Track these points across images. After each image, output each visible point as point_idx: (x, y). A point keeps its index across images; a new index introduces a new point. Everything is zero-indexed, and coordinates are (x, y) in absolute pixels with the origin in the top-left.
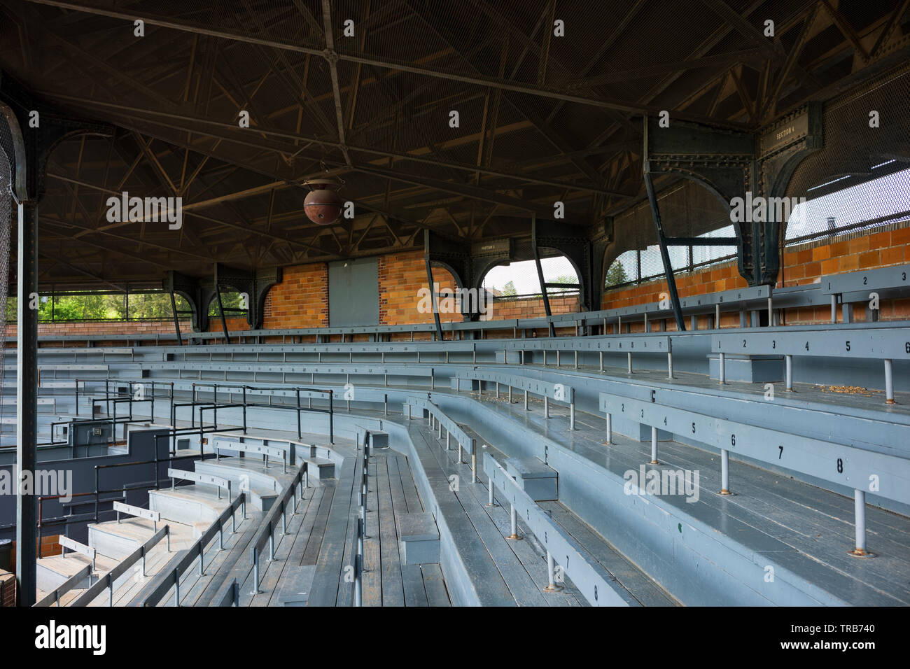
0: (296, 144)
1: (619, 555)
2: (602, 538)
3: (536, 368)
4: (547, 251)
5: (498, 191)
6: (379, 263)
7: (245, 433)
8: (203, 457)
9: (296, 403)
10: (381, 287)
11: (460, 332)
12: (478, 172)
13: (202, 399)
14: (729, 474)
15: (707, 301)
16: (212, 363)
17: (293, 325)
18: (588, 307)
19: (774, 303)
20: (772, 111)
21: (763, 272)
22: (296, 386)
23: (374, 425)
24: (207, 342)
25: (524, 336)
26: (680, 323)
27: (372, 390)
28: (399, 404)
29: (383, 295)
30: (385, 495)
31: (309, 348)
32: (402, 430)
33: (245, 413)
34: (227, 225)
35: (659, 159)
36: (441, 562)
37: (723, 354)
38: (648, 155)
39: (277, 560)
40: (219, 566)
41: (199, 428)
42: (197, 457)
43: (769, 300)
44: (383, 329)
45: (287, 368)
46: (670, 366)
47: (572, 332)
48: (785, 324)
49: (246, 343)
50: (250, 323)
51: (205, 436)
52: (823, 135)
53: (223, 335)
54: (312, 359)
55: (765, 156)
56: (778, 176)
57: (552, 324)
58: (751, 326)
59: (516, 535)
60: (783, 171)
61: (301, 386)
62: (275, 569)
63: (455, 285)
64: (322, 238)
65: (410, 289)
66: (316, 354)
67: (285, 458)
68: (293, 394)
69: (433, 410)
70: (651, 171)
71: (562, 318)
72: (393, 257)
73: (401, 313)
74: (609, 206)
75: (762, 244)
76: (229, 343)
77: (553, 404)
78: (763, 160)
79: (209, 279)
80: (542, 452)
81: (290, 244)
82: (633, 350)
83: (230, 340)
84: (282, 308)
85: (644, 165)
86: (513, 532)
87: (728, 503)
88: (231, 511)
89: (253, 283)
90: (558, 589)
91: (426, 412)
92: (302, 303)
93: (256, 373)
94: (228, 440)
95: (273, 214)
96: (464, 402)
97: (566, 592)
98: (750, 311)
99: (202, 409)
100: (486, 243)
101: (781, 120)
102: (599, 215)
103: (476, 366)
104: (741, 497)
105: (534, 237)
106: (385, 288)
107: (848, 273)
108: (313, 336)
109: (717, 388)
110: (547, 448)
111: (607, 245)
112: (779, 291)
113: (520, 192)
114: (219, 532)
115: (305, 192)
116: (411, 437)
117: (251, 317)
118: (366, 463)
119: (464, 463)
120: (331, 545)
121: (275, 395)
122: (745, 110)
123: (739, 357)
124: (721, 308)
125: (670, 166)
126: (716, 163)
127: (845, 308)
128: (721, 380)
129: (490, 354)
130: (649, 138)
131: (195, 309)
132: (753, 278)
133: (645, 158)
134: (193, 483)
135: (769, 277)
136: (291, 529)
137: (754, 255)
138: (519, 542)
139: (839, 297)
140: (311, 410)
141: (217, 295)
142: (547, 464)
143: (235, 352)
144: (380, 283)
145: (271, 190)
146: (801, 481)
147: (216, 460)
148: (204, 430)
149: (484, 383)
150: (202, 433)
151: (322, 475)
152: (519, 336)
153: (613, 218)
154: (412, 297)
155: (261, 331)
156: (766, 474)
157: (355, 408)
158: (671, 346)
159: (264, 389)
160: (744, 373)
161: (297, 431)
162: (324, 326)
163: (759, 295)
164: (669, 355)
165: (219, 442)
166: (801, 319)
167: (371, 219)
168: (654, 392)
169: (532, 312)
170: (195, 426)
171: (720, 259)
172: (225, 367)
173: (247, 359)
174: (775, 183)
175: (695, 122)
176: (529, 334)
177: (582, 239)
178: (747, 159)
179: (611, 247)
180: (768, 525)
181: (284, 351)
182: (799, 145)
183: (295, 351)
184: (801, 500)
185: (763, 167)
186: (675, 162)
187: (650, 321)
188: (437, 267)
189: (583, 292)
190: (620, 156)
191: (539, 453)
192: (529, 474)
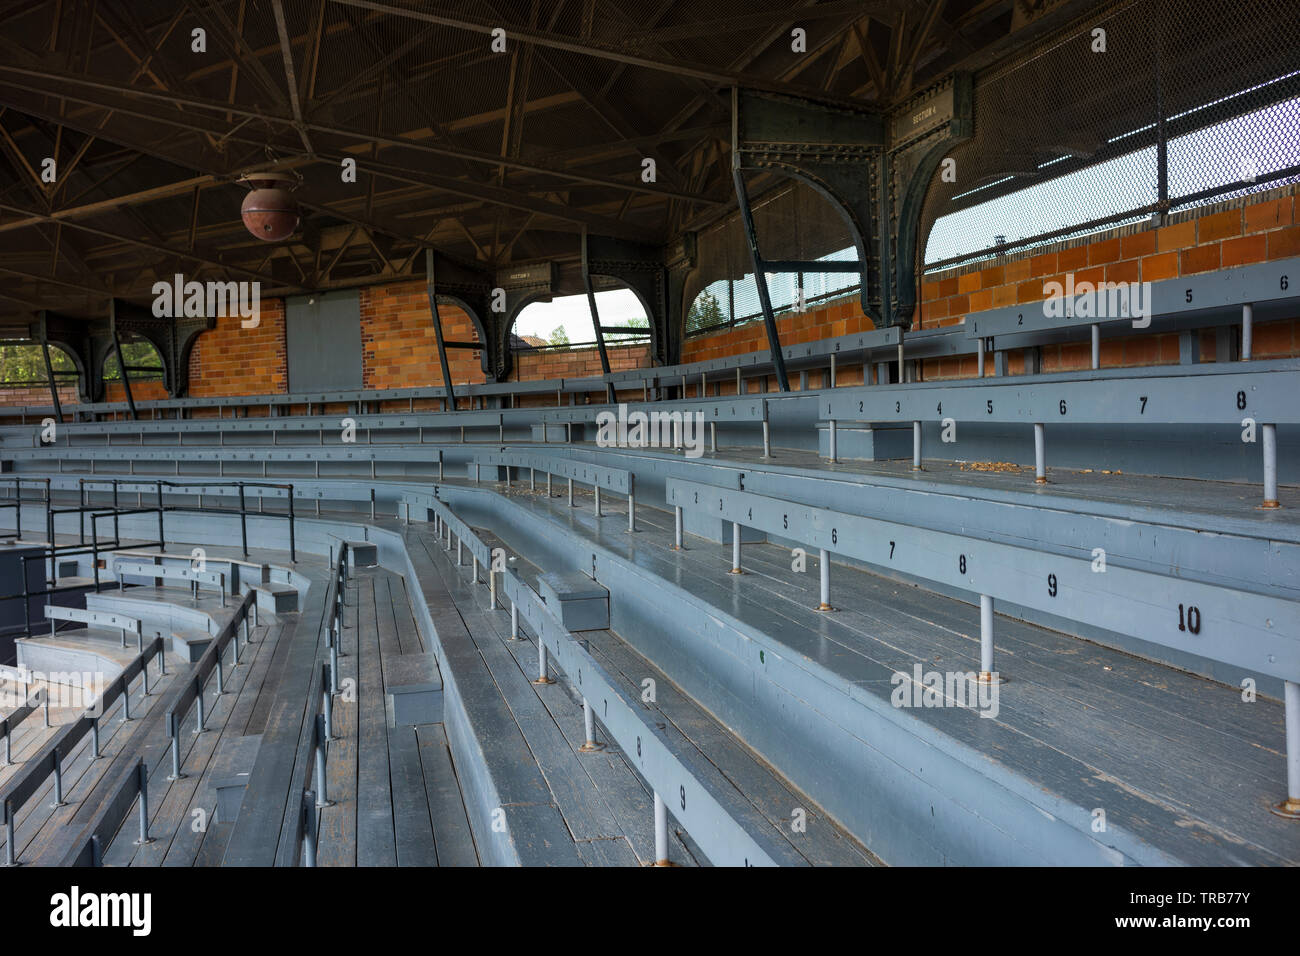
0: (229, 119)
1: (687, 699)
2: (665, 677)
3: (585, 447)
4: (605, 280)
5: (533, 194)
6: (361, 298)
7: (163, 551)
8: (99, 588)
9: (238, 505)
10: (365, 334)
11: (481, 397)
12: (502, 165)
13: (96, 502)
14: (830, 584)
15: (819, 350)
16: (111, 449)
17: (233, 391)
18: (661, 360)
19: (905, 352)
20: (907, 84)
21: (895, 309)
22: (237, 480)
23: (355, 535)
24: (103, 418)
25: (572, 402)
26: (783, 382)
27: (352, 484)
28: (392, 503)
29: (368, 345)
30: (368, 632)
31: (258, 425)
32: (395, 540)
33: (161, 521)
34: (127, 241)
35: (753, 150)
36: (445, 721)
37: (835, 421)
38: (739, 144)
39: (209, 730)
40: (123, 743)
41: (91, 545)
42: (89, 588)
43: (900, 347)
44: (368, 395)
45: (225, 455)
46: (766, 440)
47: (639, 397)
48: (922, 380)
49: (163, 418)
50: (169, 388)
51: (101, 556)
52: (973, 118)
53: (127, 407)
54: (264, 440)
55: (898, 147)
56: (915, 176)
57: (611, 385)
58: (878, 383)
59: (547, 678)
60: (920, 169)
61: (245, 480)
62: (205, 743)
63: (474, 330)
64: (274, 261)
65: (406, 336)
66: (268, 434)
67: (223, 584)
68: (234, 491)
69: (441, 511)
70: (742, 166)
71: (624, 376)
72: (383, 290)
73: (395, 371)
74: (691, 216)
75: (893, 271)
76: (136, 418)
77: (607, 497)
78: (895, 153)
79: (102, 323)
80: (588, 562)
81: (226, 271)
82: (717, 419)
83: (138, 415)
84: (216, 367)
85: (733, 157)
86: (542, 674)
87: (827, 621)
88: (141, 664)
89: (170, 329)
90: (598, 748)
91: (431, 512)
92: (247, 358)
93: (179, 462)
94: (137, 561)
95: (197, 226)
96: (484, 497)
97: (610, 750)
98: (877, 364)
99: (94, 517)
100: (516, 269)
101: (919, 97)
102: (676, 231)
103: (503, 446)
104: (845, 613)
105: (584, 262)
106: (371, 336)
107: (1003, 309)
108: (265, 407)
109: (825, 468)
110: (594, 557)
111: (688, 273)
112: (915, 335)
113: (566, 195)
114: (123, 695)
115: (243, 191)
116: (407, 549)
117: (169, 380)
118: (340, 588)
119: (481, 582)
120: (285, 704)
121: (207, 493)
122: (872, 83)
123: (857, 426)
124: (836, 360)
125: (769, 159)
126: (832, 156)
127: (998, 357)
128: (832, 457)
129: (524, 429)
130: (739, 119)
131: (82, 369)
132: (881, 318)
133: (734, 147)
134: (84, 625)
135: (902, 315)
136: (232, 686)
137: (882, 286)
138: (550, 687)
139: (990, 343)
140: (264, 514)
141: (115, 346)
142: (595, 580)
143: (146, 431)
144: (362, 328)
145: (193, 190)
146: (928, 590)
147: (119, 591)
148: (99, 548)
149: (515, 471)
150: (96, 552)
151: (279, 608)
152: (565, 403)
153: (695, 234)
154: (411, 348)
155: (186, 400)
156: (883, 582)
157: (328, 510)
158: (768, 412)
159: (190, 486)
160: (863, 448)
161: (241, 545)
162: (281, 391)
163: (887, 340)
164: (765, 425)
165: (123, 564)
166: (944, 373)
167: (349, 233)
168: (742, 476)
169: (582, 367)
170: (86, 542)
171: (840, 292)
172: (130, 454)
173: (165, 441)
174: (911, 185)
175: (804, 98)
176: (580, 400)
177: (654, 264)
178: (874, 152)
179: (693, 274)
180: (874, 648)
181: (220, 429)
182: (942, 133)
183: (237, 429)
184: (923, 614)
185: (896, 162)
186: (775, 154)
187: (745, 379)
188: (447, 304)
189: (655, 339)
190: (705, 146)
191: (584, 564)
192: (568, 594)
